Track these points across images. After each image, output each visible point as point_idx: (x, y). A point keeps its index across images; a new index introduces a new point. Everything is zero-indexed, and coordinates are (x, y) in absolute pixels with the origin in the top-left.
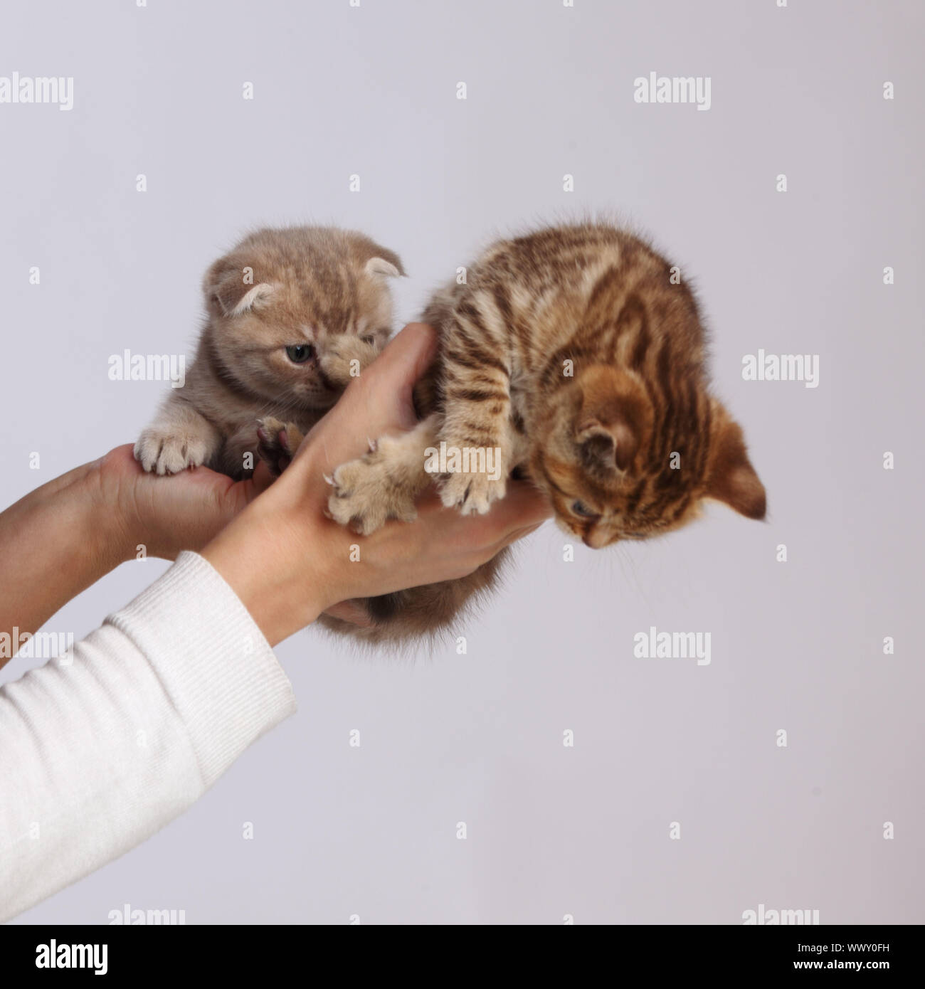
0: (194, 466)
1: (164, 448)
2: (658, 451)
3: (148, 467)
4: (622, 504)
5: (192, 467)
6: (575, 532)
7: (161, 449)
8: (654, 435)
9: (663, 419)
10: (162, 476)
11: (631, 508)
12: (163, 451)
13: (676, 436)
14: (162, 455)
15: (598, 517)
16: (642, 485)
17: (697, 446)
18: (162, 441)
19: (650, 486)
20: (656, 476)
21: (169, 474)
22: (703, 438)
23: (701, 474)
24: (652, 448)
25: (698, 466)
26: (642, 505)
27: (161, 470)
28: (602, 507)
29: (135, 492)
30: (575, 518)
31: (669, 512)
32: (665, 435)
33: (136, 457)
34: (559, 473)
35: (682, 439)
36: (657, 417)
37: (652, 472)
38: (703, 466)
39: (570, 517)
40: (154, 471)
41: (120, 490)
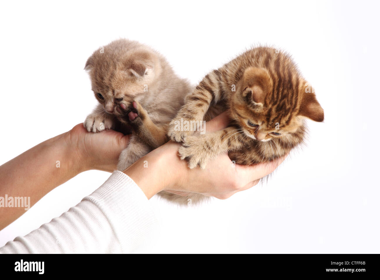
0: (108, 128)
1: (96, 121)
2: (275, 96)
3: (89, 130)
4: (264, 119)
5: (107, 129)
6: (251, 134)
7: (94, 122)
8: (273, 90)
9: (277, 84)
10: (95, 133)
11: (268, 120)
12: (95, 122)
13: (283, 91)
14: (95, 124)
15: (258, 126)
16: (270, 110)
17: (293, 94)
18: (95, 118)
19: (274, 110)
20: (275, 106)
21: (98, 132)
22: (295, 91)
23: (295, 106)
24: (273, 95)
25: (294, 102)
26: (272, 119)
27: (95, 130)
28: (257, 121)
29: (84, 140)
30: (250, 128)
31: (283, 121)
32: (278, 90)
33: (84, 126)
34: (240, 109)
35: (286, 91)
36: (274, 83)
37: (274, 105)
38: (296, 102)
39: (248, 128)
40: (92, 131)
41: (78, 140)
